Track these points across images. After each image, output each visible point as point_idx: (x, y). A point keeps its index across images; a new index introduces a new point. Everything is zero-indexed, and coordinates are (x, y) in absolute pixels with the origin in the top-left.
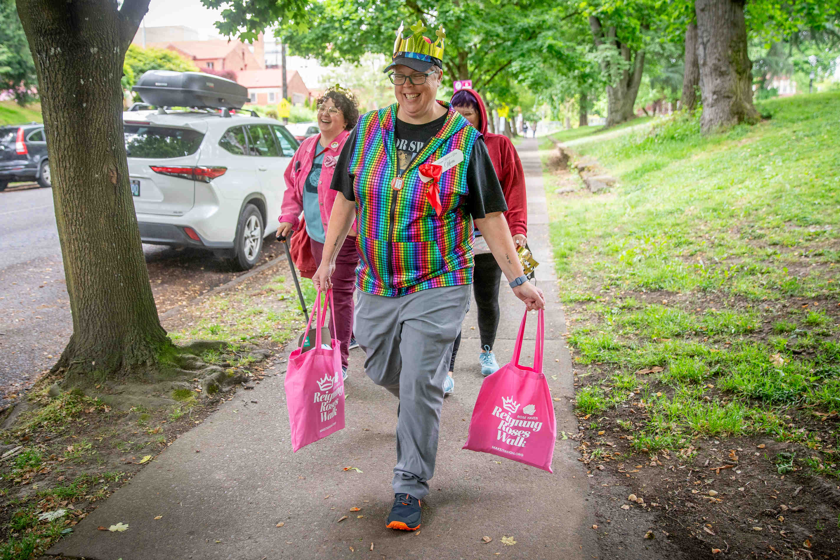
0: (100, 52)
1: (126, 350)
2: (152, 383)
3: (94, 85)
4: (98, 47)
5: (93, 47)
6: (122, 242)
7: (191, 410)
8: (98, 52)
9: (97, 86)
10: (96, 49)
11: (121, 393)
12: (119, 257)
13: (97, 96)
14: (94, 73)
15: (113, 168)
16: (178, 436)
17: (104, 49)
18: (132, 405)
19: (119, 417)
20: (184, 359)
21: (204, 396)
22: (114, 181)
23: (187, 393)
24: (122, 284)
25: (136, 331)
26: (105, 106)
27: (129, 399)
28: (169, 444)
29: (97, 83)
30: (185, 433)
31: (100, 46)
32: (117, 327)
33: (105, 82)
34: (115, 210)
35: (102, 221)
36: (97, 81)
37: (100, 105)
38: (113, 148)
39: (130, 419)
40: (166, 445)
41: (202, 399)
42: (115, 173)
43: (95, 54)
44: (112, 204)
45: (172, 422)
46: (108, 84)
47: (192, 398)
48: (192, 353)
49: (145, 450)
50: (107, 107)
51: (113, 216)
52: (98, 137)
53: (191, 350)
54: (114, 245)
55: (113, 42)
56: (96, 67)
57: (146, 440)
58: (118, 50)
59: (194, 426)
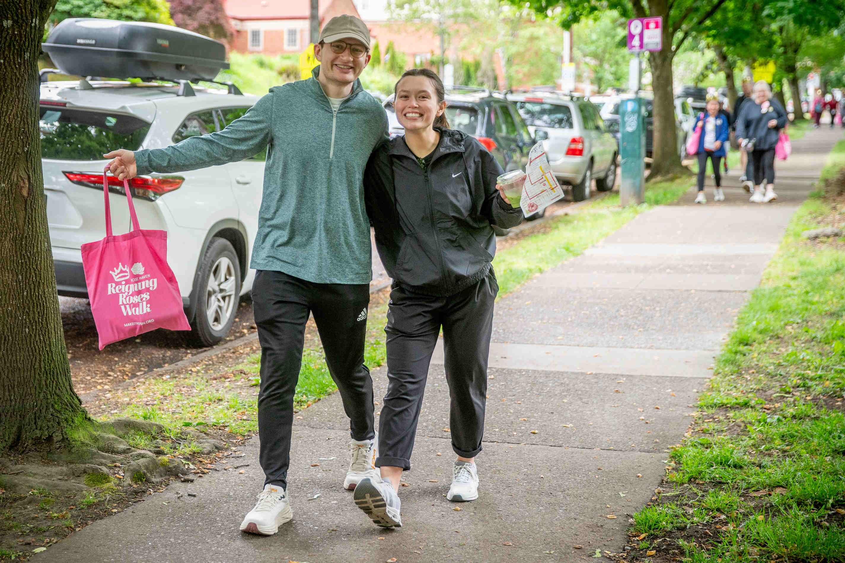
0: (16, 26)
1: (27, 421)
2: (58, 465)
3: (6, 68)
4: (13, 19)
5: (7, 19)
6: (30, 274)
7: (108, 497)
8: (13, 25)
9: (9, 69)
10: (10, 22)
11: (17, 474)
12: (25, 293)
13: (8, 81)
14: (6, 53)
15: (25, 176)
16: (90, 522)
17: (21, 21)
18: (31, 487)
19: (15, 500)
20: (103, 438)
21: (126, 484)
22: (25, 193)
23: (105, 478)
24: (27, 330)
25: (42, 395)
26: (18, 95)
27: (27, 481)
28: (77, 529)
29: (10, 65)
30: (98, 521)
31: (16, 18)
32: (18, 387)
33: (20, 64)
34: (24, 230)
35: (7, 244)
36: (9, 63)
37: (12, 94)
38: (26, 149)
39: (30, 502)
40: (73, 530)
41: (123, 487)
42: (26, 181)
43: (8, 28)
44: (21, 223)
45: (82, 508)
46: (22, 67)
47: (111, 485)
48: (114, 433)
49: (47, 534)
50: (21, 96)
51: (22, 239)
52: (8, 135)
53: (114, 430)
54: (20, 277)
55: (32, 12)
56: (10, 45)
57: (49, 524)
58: (37, 22)
59: (111, 514)
